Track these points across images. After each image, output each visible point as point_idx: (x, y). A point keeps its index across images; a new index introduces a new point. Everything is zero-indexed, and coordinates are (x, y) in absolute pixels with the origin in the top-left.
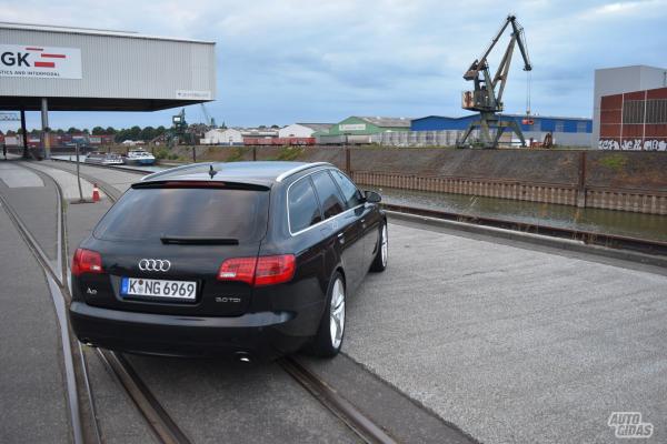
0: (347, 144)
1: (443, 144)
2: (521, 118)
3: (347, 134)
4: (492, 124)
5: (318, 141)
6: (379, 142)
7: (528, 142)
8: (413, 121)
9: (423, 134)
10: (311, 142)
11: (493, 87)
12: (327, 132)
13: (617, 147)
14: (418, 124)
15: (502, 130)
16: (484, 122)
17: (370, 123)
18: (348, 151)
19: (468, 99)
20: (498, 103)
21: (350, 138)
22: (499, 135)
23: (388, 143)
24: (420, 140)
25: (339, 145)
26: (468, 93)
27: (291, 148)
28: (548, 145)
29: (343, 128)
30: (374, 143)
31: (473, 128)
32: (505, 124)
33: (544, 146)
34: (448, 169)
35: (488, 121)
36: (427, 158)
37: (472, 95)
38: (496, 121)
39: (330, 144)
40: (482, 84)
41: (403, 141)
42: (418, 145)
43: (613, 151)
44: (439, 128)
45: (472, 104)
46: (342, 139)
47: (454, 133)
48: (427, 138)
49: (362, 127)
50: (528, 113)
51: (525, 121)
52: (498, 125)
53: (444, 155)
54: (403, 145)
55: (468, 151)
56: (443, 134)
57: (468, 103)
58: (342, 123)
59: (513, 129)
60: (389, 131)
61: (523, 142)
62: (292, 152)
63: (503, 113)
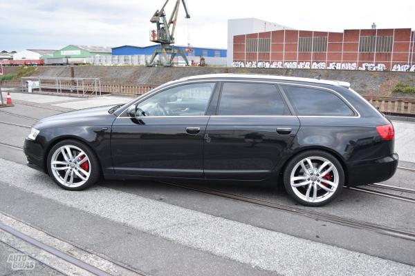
0: (67, 64)
1: (136, 64)
2: (185, 48)
3: (67, 57)
4: (168, 51)
5: (46, 62)
6: (91, 63)
7: (190, 63)
8: (113, 49)
9: (122, 57)
10: (41, 63)
11: (168, 28)
12: (52, 55)
13: (243, 66)
14: (117, 51)
15: (174, 55)
16: (164, 50)
17: (83, 50)
18: (72, 68)
19: (154, 35)
20: (172, 38)
21: (70, 60)
22: (172, 58)
23: (97, 63)
24: (120, 61)
25: (62, 64)
26: (153, 31)
27: (26, 67)
28: (203, 65)
29: (64, 53)
30: (89, 64)
31: (157, 54)
32: (176, 51)
33: (200, 65)
34: (142, 80)
35: (166, 49)
36: (128, 73)
37: (156, 33)
38: (170, 49)
39: (55, 64)
40: (161, 26)
41: (108, 62)
42: (119, 65)
43: (241, 67)
44: (132, 54)
45: (156, 39)
46: (64, 61)
47: (143, 57)
48: (125, 60)
49: (78, 52)
50: (189, 44)
51: (187, 50)
52: (172, 51)
53: (139, 71)
54: (108, 65)
55: (155, 68)
56: (136, 57)
57: (154, 38)
58: (63, 50)
59: (181, 55)
60: (98, 55)
61: (187, 63)
62: (28, 70)
63: (175, 45)
